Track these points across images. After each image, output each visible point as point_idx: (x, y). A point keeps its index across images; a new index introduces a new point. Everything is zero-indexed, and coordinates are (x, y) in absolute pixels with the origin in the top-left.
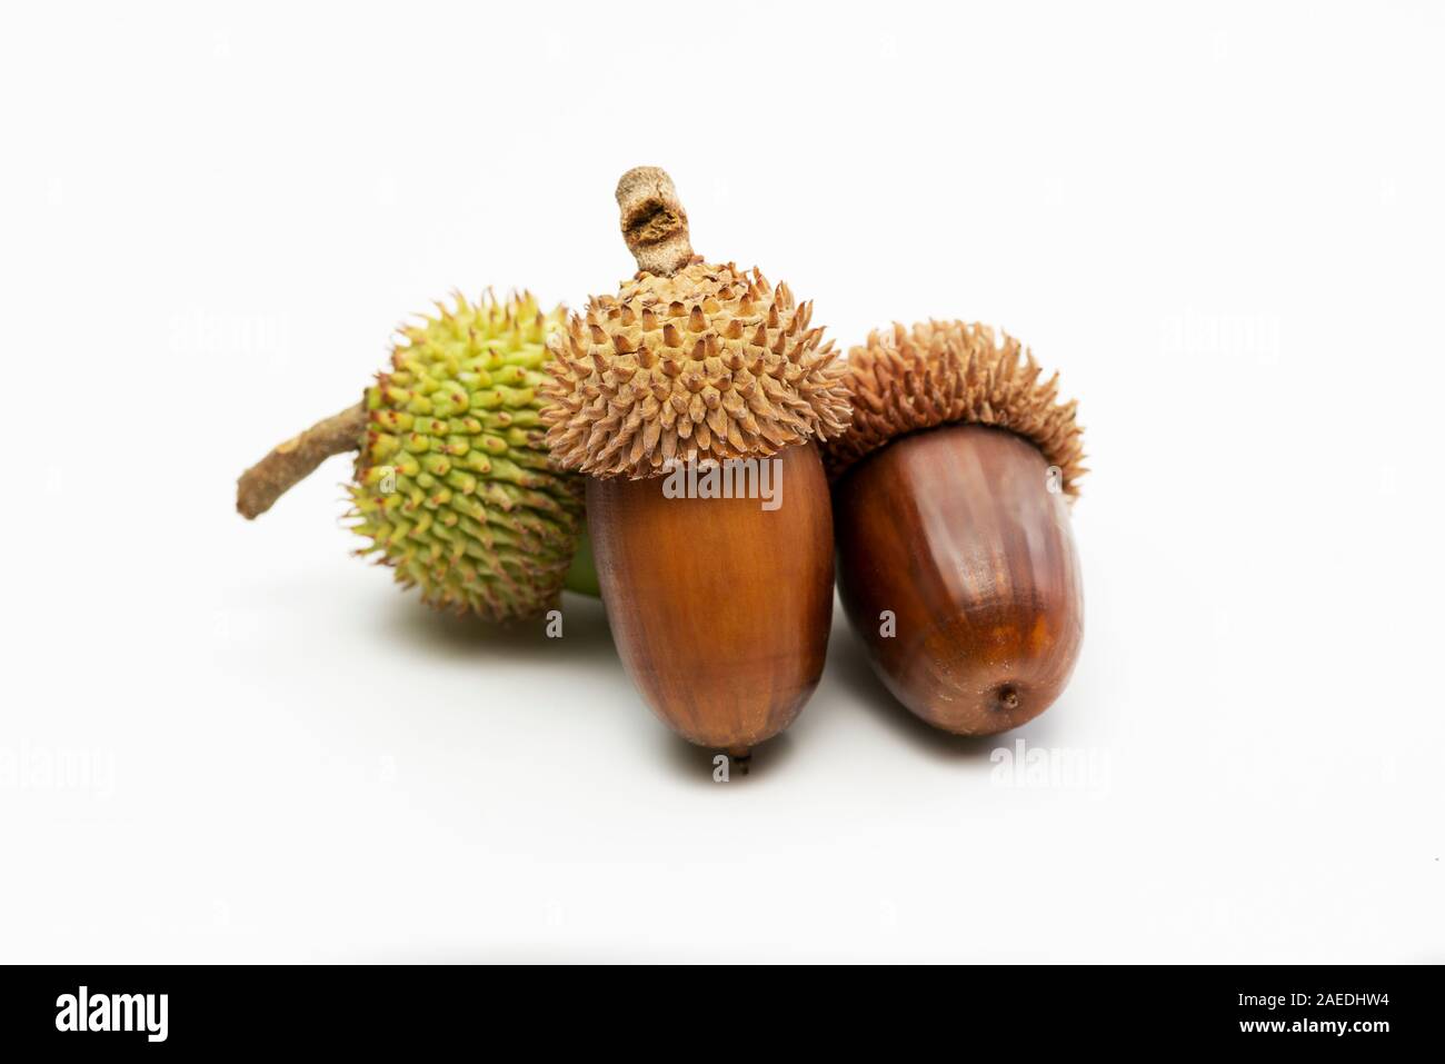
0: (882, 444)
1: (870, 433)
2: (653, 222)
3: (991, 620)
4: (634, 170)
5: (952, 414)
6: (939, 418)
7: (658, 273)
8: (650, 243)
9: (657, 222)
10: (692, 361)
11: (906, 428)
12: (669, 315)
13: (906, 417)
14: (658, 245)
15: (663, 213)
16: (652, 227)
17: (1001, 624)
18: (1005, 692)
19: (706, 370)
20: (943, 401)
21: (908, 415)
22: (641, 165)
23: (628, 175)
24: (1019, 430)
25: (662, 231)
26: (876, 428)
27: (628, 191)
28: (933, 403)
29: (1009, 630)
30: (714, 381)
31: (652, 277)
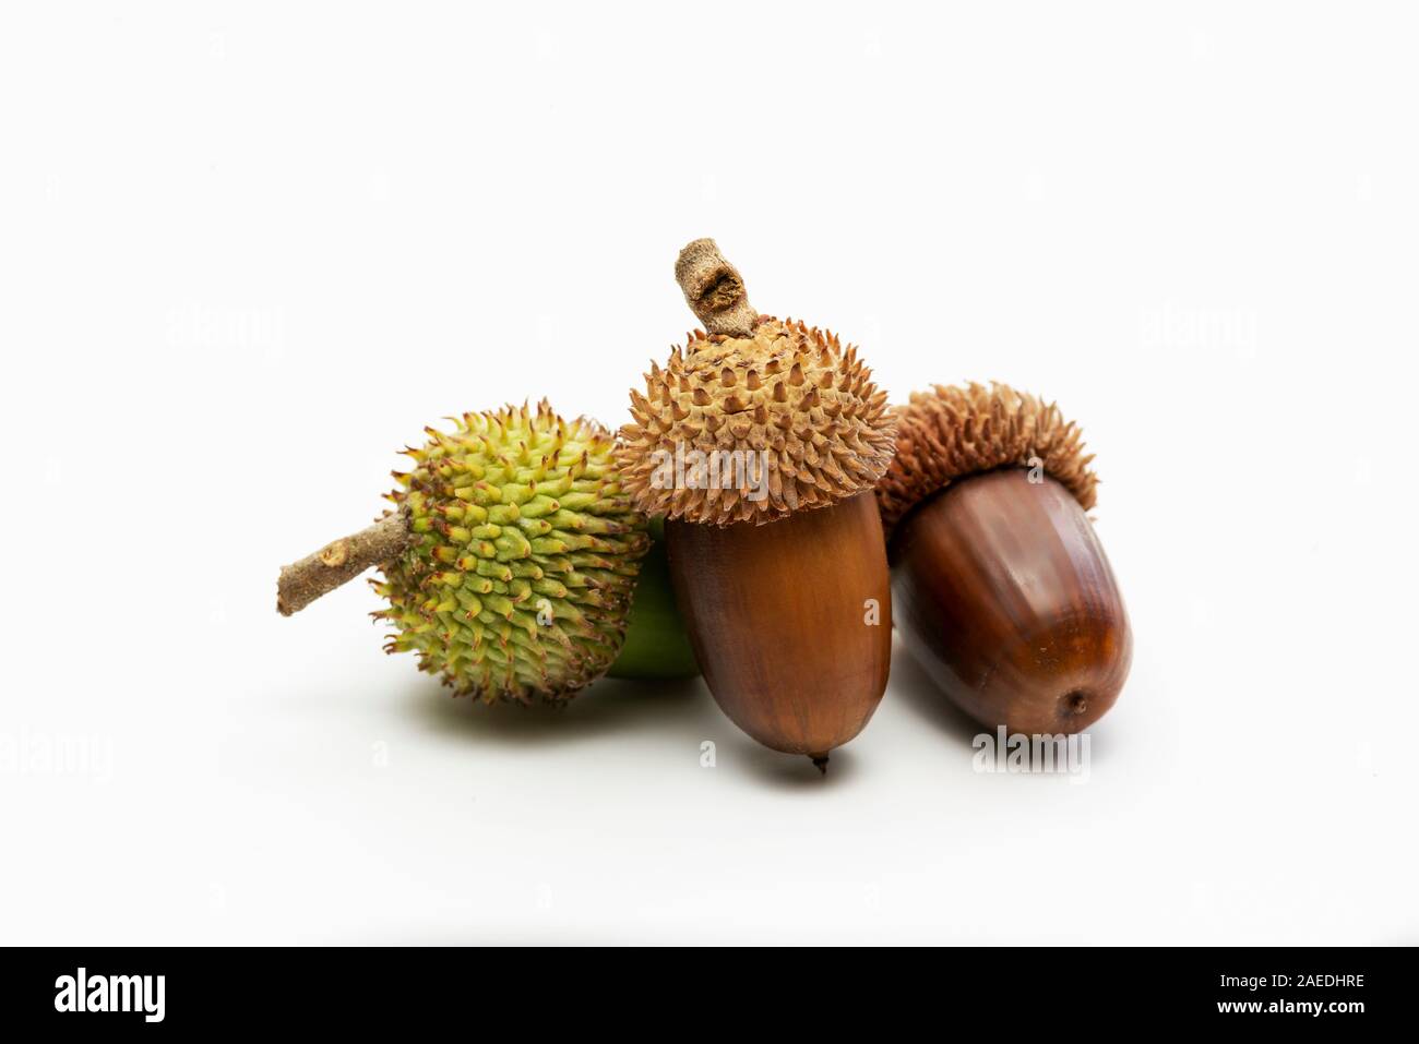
0: (946, 484)
1: (936, 474)
2: (720, 289)
3: (1071, 631)
4: (694, 243)
5: (1008, 459)
6: (996, 461)
7: (737, 335)
8: (722, 309)
9: (724, 289)
10: (800, 413)
11: (968, 469)
12: (767, 373)
13: (969, 459)
14: (729, 310)
15: (728, 281)
16: (720, 293)
17: (1079, 635)
18: (1075, 699)
19: (812, 419)
20: (1001, 445)
21: (972, 457)
22: (699, 238)
23: (689, 248)
24: (1060, 475)
25: (732, 297)
26: (940, 469)
27: (690, 262)
28: (993, 447)
29: (1086, 640)
30: (820, 429)
31: (732, 339)
